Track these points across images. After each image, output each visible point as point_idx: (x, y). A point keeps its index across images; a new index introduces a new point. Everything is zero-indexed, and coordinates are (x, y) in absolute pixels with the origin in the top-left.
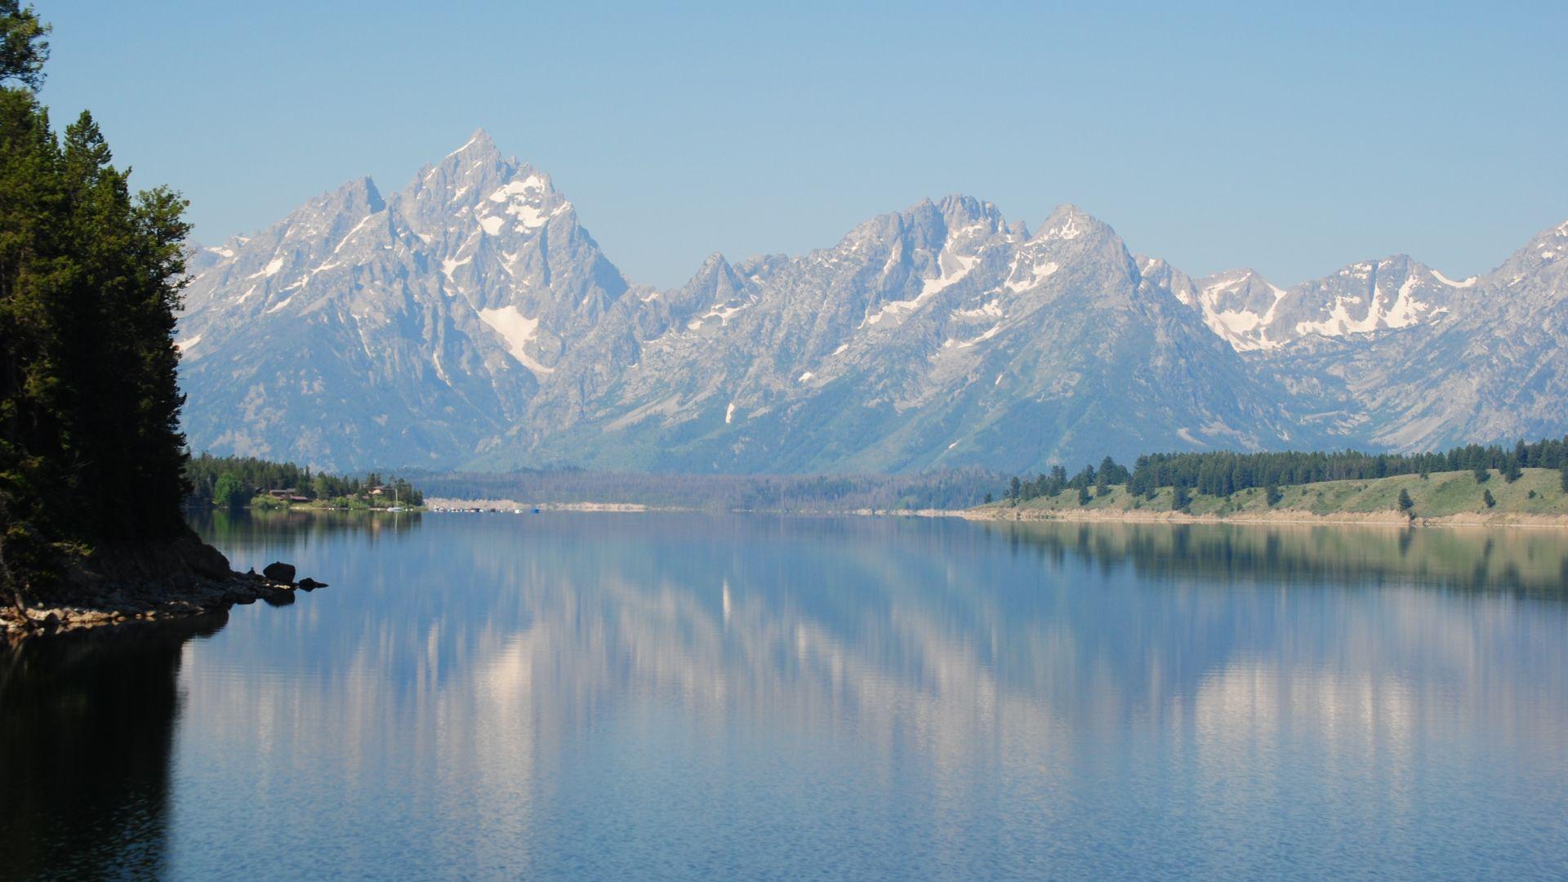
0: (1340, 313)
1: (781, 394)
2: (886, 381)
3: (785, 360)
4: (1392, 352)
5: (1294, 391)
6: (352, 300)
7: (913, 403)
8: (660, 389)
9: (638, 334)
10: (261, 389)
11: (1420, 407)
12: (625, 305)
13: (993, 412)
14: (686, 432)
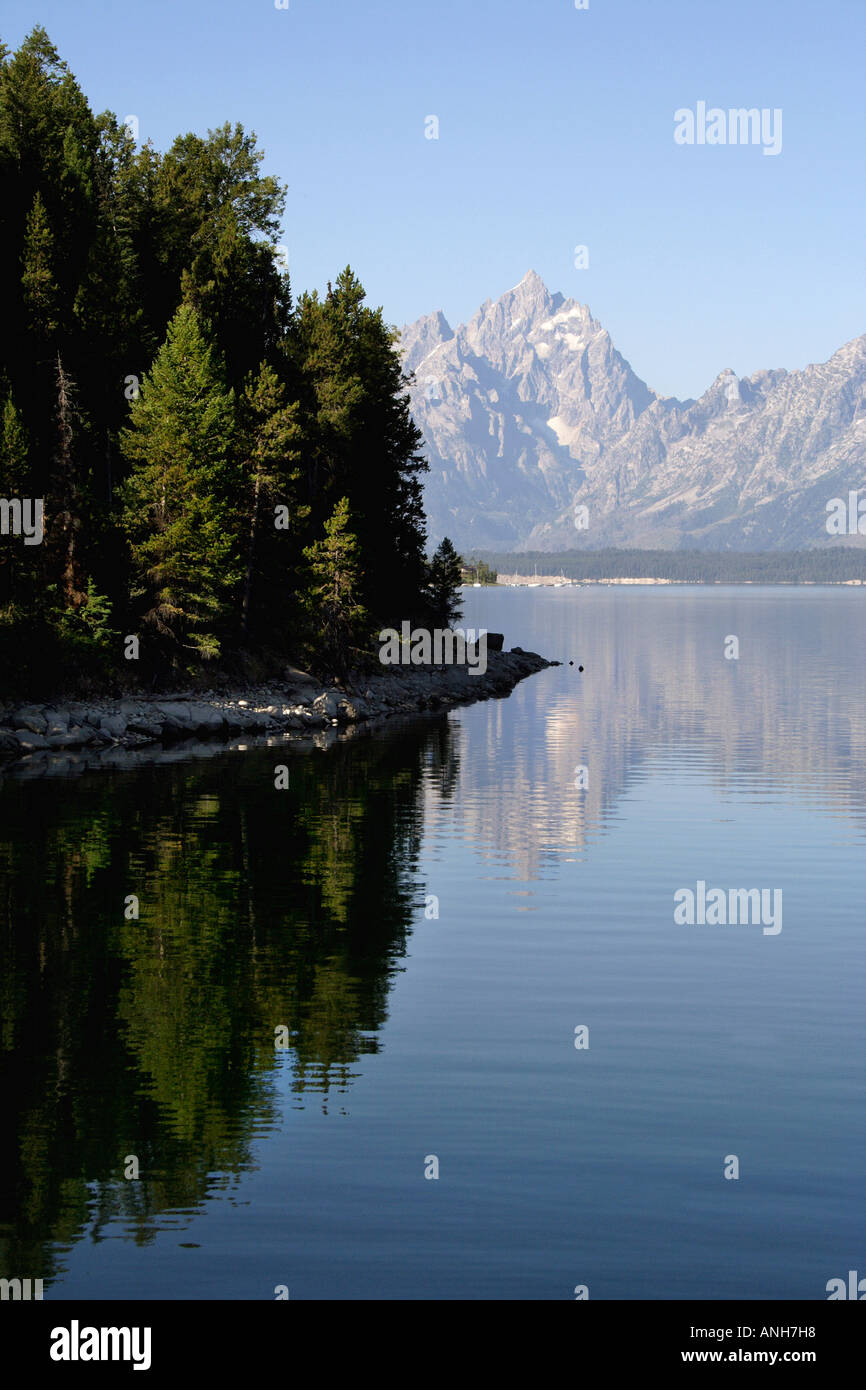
1: (783, 486)
6: (428, 413)
8: (682, 483)
9: (664, 438)
12: (652, 414)
14: (702, 518)
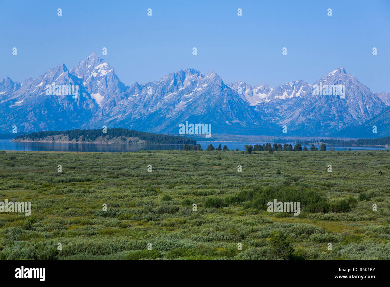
1: (144, 114)
2: (165, 111)
3: (145, 106)
7: (170, 116)
8: (119, 113)
10: (32, 113)
14: (122, 122)
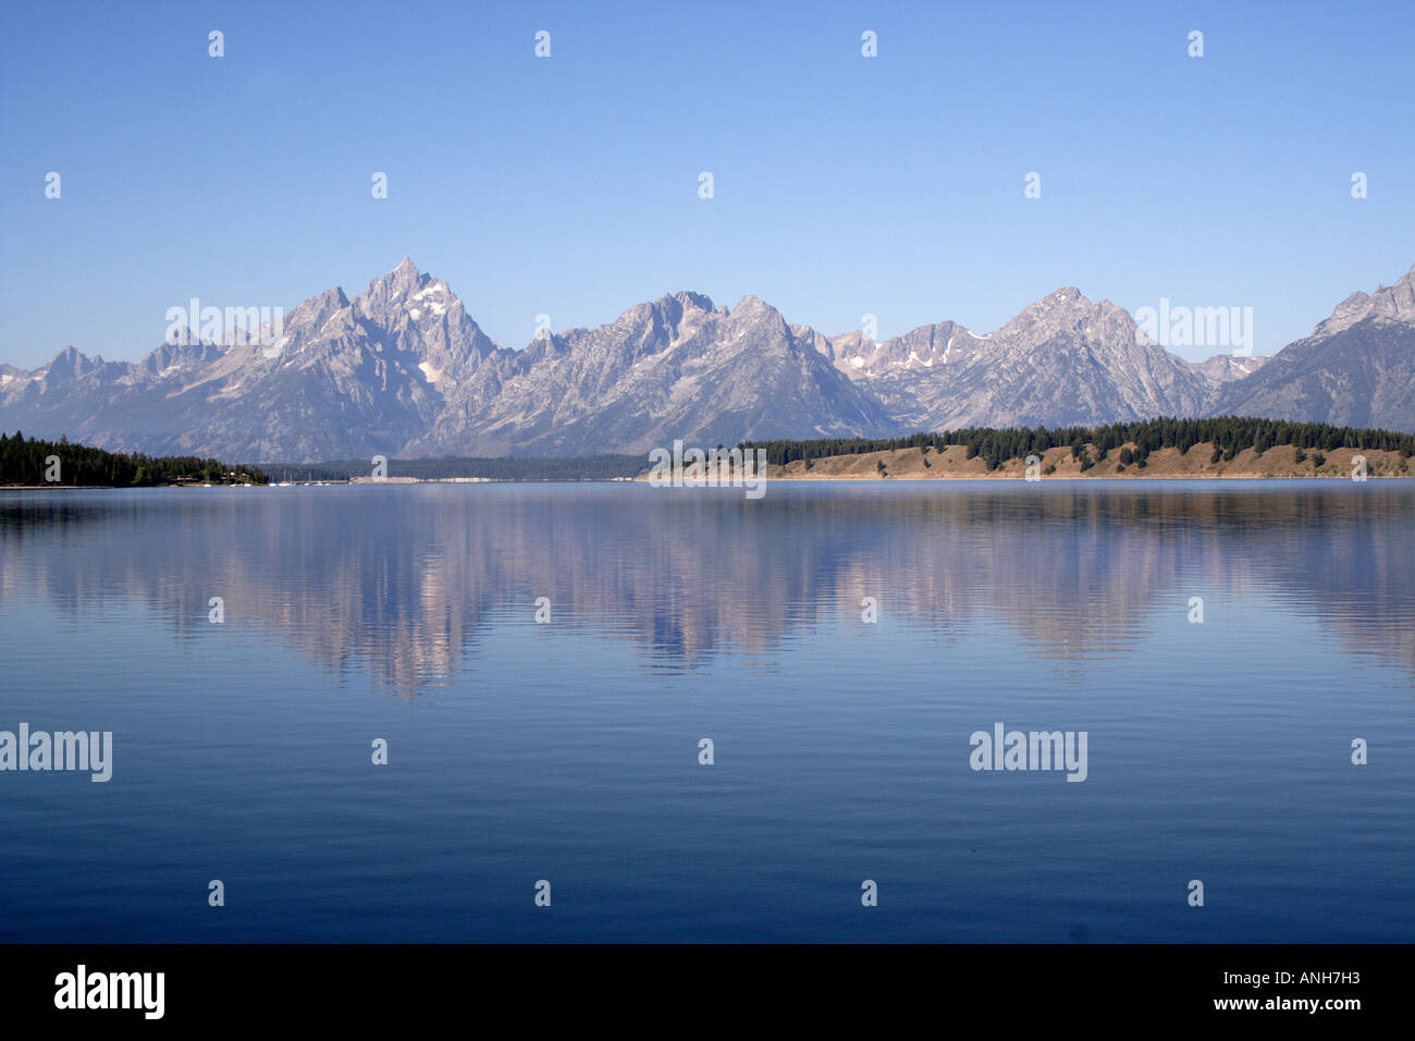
0: (913, 355)
1: (584, 411)
2: (646, 402)
3: (585, 389)
4: (942, 378)
5: (886, 402)
6: (331, 360)
7: (660, 414)
8: (513, 409)
9: (500, 377)
10: (276, 414)
11: (957, 411)
12: (492, 360)
13: (708, 419)
14: (526, 434)
